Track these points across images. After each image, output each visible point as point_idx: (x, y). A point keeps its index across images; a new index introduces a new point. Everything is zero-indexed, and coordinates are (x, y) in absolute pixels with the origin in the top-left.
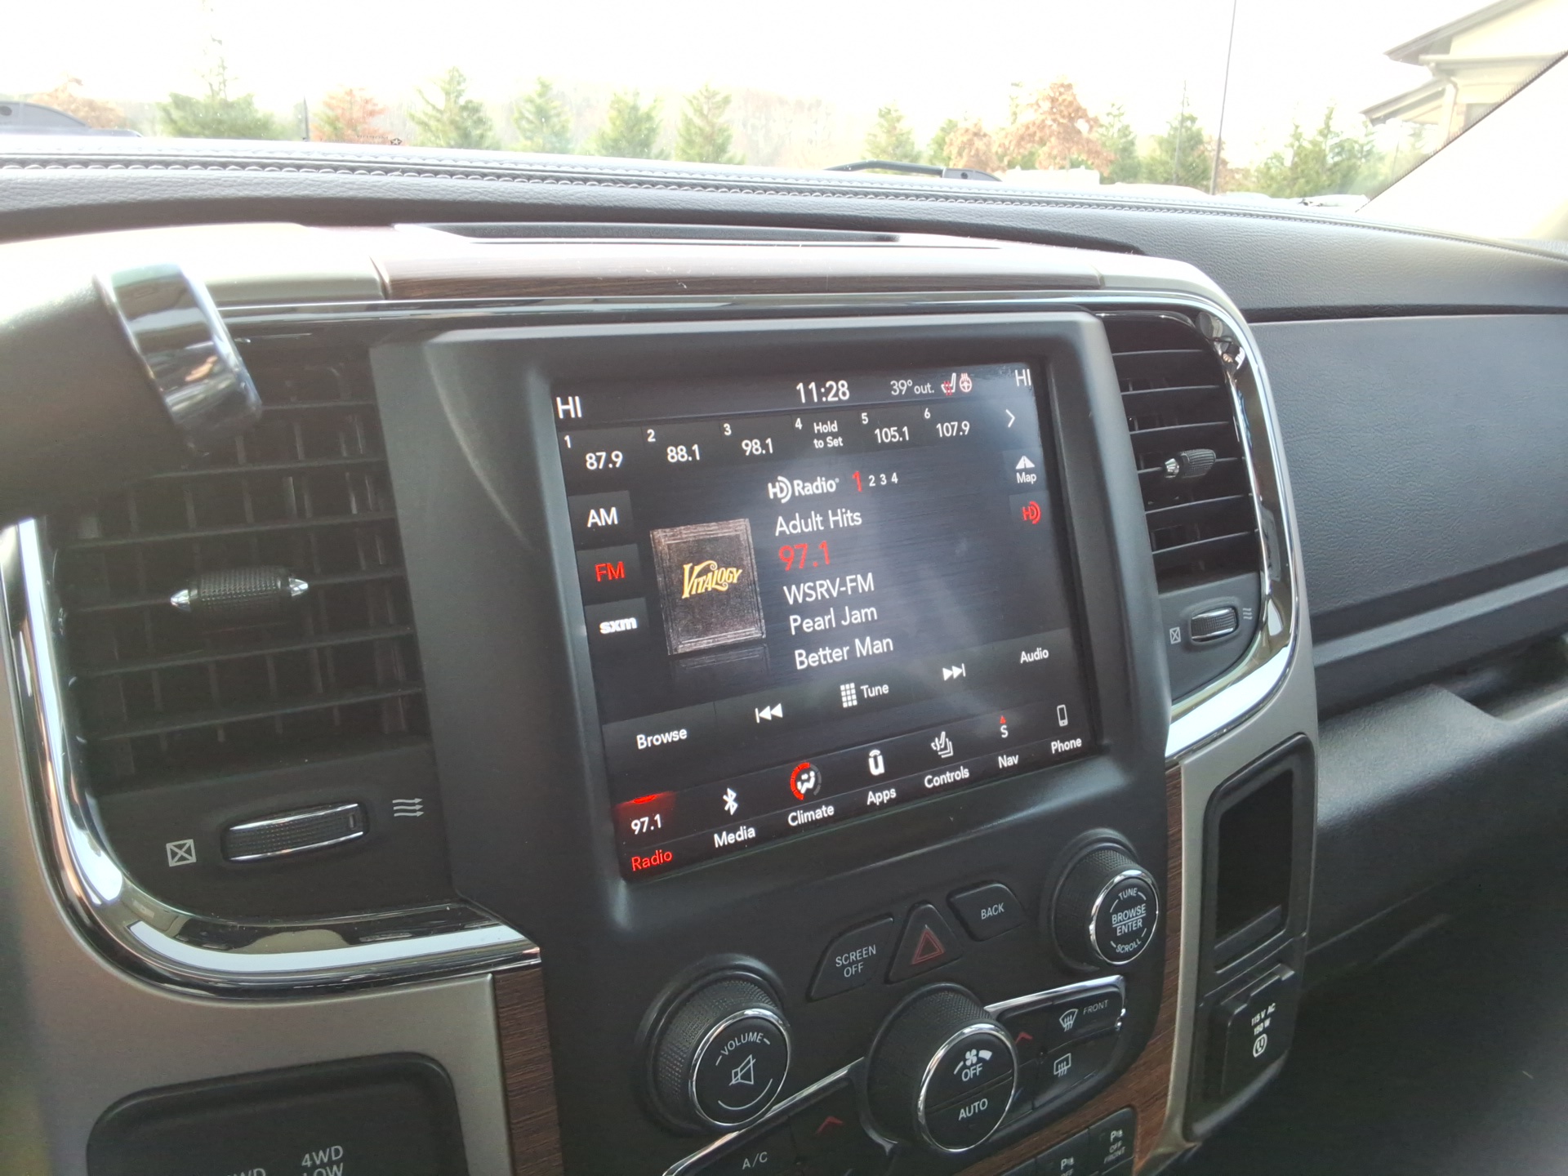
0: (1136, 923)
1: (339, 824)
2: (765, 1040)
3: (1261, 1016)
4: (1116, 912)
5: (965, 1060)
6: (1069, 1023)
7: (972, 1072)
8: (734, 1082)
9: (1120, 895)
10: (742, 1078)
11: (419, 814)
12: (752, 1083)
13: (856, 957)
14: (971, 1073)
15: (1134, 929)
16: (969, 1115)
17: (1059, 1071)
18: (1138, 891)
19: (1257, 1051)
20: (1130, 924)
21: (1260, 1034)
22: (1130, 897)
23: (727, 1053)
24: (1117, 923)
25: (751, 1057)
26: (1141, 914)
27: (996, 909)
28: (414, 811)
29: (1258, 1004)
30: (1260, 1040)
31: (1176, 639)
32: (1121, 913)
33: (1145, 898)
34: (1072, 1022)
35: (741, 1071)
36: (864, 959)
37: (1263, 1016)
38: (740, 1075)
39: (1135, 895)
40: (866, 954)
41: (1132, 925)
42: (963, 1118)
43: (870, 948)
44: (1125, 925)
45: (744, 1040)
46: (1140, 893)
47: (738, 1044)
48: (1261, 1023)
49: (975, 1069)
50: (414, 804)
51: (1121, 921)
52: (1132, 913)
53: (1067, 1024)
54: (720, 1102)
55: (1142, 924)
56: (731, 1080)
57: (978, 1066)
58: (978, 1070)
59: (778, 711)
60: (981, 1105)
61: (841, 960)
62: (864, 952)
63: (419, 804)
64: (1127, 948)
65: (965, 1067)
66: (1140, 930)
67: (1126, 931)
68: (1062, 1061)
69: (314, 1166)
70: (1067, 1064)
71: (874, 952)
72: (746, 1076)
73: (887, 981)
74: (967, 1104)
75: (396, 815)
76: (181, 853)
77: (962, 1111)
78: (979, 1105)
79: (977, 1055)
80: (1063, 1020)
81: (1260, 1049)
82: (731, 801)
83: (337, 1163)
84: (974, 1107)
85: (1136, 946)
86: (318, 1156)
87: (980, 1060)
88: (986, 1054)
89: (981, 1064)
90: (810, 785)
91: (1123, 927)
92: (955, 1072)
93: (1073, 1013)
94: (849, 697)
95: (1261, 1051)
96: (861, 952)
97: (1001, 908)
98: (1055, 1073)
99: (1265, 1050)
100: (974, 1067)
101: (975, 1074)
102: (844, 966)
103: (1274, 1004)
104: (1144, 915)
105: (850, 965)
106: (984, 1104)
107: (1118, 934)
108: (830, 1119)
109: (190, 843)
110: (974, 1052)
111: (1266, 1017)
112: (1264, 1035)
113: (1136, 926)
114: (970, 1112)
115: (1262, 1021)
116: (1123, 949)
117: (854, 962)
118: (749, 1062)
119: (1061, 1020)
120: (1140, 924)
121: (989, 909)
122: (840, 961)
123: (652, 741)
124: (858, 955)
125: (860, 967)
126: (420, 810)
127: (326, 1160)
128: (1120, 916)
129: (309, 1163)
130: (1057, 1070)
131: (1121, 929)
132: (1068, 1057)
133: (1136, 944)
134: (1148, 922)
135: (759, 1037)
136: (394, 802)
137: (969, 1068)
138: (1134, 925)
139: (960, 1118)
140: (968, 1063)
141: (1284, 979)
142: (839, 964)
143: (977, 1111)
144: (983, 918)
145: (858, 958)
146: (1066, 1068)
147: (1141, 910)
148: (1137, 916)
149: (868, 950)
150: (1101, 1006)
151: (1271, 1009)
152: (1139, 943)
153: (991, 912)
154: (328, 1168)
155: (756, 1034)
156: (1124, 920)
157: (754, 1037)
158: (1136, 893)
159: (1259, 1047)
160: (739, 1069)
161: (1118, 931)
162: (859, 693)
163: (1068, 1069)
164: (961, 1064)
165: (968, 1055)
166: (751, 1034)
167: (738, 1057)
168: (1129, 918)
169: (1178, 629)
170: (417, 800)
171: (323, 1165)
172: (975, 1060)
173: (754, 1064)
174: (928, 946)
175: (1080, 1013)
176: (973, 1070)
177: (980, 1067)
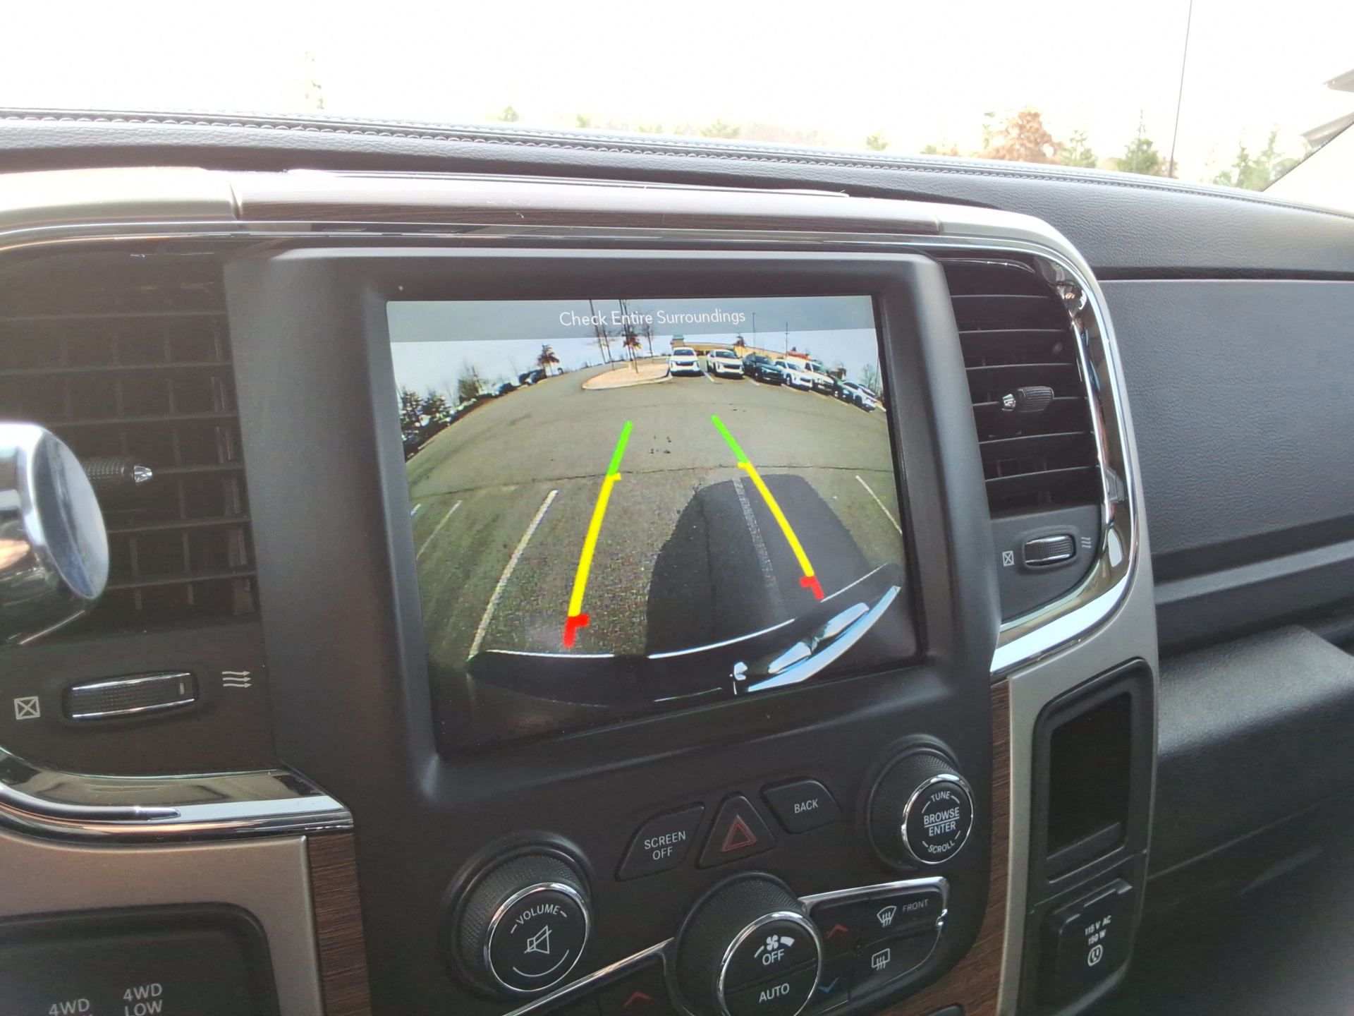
0: (950, 825)
1: (169, 690)
2: (561, 912)
3: (1095, 926)
4: (928, 812)
5: (766, 945)
6: (887, 919)
7: (773, 957)
8: (529, 950)
9: (932, 796)
10: (538, 946)
11: (247, 685)
12: (548, 952)
13: (665, 841)
14: (772, 958)
15: (947, 830)
16: (769, 998)
17: (878, 965)
18: (951, 794)
19: (1092, 961)
20: (943, 826)
21: (1095, 944)
22: (943, 800)
23: (522, 922)
24: (929, 824)
25: (547, 927)
26: (955, 817)
27: (810, 805)
28: (242, 683)
29: (1093, 915)
30: (1095, 951)
31: (1009, 562)
32: (933, 815)
33: (958, 802)
34: (890, 919)
35: (537, 940)
36: (672, 844)
37: (1097, 927)
38: (535, 943)
39: (947, 798)
40: (675, 839)
41: (945, 827)
42: (763, 1000)
43: (680, 833)
44: (937, 826)
45: (540, 910)
46: (953, 797)
47: (533, 915)
48: (1096, 934)
49: (777, 954)
50: (242, 677)
51: (933, 823)
52: (946, 815)
53: (886, 919)
54: (514, 968)
55: (956, 826)
56: (527, 949)
57: (779, 951)
58: (780, 955)
60: (783, 989)
61: (650, 843)
62: (673, 837)
63: (247, 676)
64: (940, 849)
65: (765, 951)
66: (953, 833)
67: (939, 832)
68: (881, 955)
69: (135, 1001)
70: (886, 959)
71: (684, 838)
72: (542, 945)
73: (698, 866)
74: (768, 986)
75: (225, 685)
76: (27, 708)
77: (763, 993)
78: (780, 989)
79: (779, 941)
80: (881, 915)
81: (1095, 959)
83: (156, 999)
84: (776, 991)
85: (949, 848)
86: (138, 991)
87: (781, 946)
88: (788, 941)
89: (782, 950)
91: (936, 828)
92: (756, 956)
93: (891, 910)
95: (1096, 961)
96: (671, 837)
97: (815, 804)
98: (873, 967)
99: (1101, 960)
100: (776, 952)
101: (776, 959)
102: (652, 850)
103: (1109, 917)
104: (958, 818)
105: (659, 848)
106: (785, 989)
107: (931, 835)
108: (637, 994)
109: (35, 699)
110: (775, 938)
111: (1102, 928)
112: (1100, 946)
113: (949, 828)
114: (770, 996)
115: (1097, 931)
116: (936, 849)
117: (663, 846)
118: (545, 932)
119: (878, 915)
120: (953, 826)
121: (803, 804)
122: (648, 844)
124: (667, 839)
125: (669, 852)
126: (247, 682)
127: (146, 996)
128: (933, 817)
129: (130, 998)
130: (875, 963)
131: (933, 829)
132: (887, 952)
133: (950, 845)
134: (962, 824)
135: (555, 909)
136: (224, 673)
137: (770, 952)
138: (947, 827)
139: (760, 1001)
140: (769, 948)
141: (1120, 892)
142: (648, 846)
143: (778, 994)
144: (796, 812)
145: (667, 843)
146: (884, 962)
147: (955, 813)
148: (949, 818)
149: (677, 835)
150: (921, 904)
151: (1106, 921)
152: (952, 845)
153: (804, 807)
154: (148, 1004)
155: (552, 906)
156: (936, 822)
157: (549, 909)
158: (949, 797)
159: (1095, 957)
160: (534, 939)
161: (930, 831)
163: (887, 964)
164: (762, 948)
165: (769, 940)
166: (547, 906)
167: (533, 927)
168: (942, 820)
169: (1011, 552)
170: (245, 673)
171: (143, 1000)
172: (776, 945)
173: (549, 935)
174: (739, 835)
175: (899, 910)
176: (775, 955)
177: (781, 953)
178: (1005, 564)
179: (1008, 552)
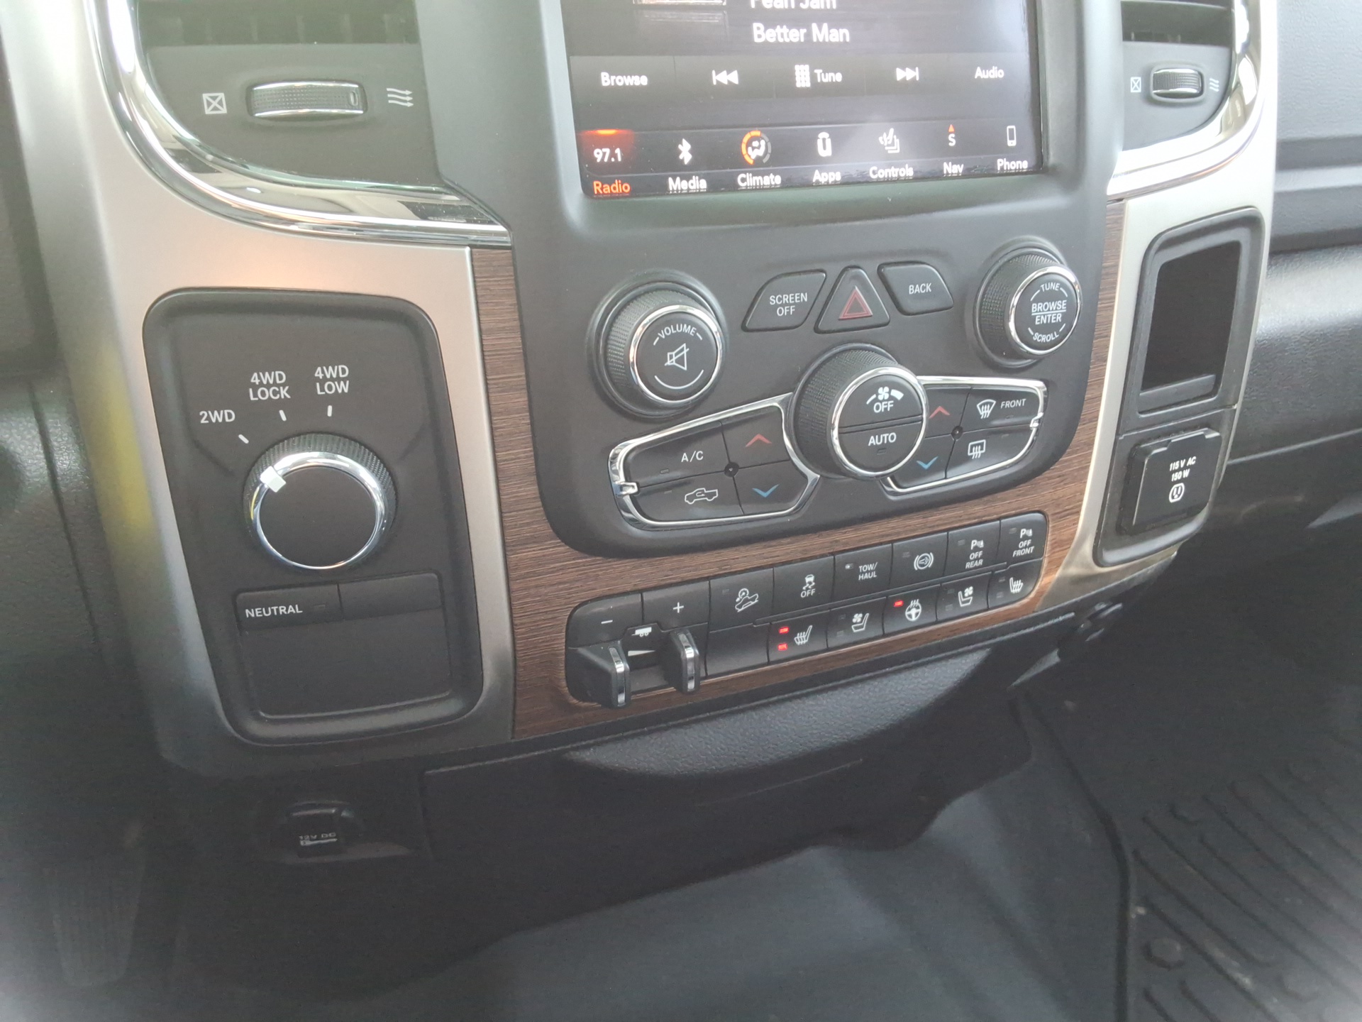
0: (1056, 316)
1: (340, 98)
2: (698, 334)
3: (1180, 464)
4: (1037, 300)
5: (878, 394)
6: (985, 412)
7: (884, 407)
8: (669, 363)
9: (1042, 286)
10: (677, 361)
11: (409, 105)
13: (789, 300)
14: (882, 407)
15: (1053, 321)
16: (878, 444)
17: (973, 453)
18: (1060, 287)
19: (1173, 497)
20: (1049, 316)
21: (1178, 482)
22: (1052, 291)
23: (664, 337)
24: (1037, 312)
25: (684, 345)
26: (1061, 309)
27: (924, 288)
28: (405, 101)
29: (1180, 451)
30: (1178, 488)
32: (1041, 304)
33: (1067, 296)
34: (989, 412)
35: (676, 355)
36: (795, 304)
37: (1182, 466)
38: (674, 358)
39: (1056, 290)
40: (798, 299)
41: (1051, 317)
42: (872, 444)
43: (802, 294)
44: (1044, 315)
45: (679, 329)
46: (1061, 289)
47: (673, 332)
48: (1180, 471)
49: (887, 404)
50: (405, 95)
51: (1040, 311)
52: (1052, 305)
53: (985, 411)
54: (656, 377)
55: (1062, 318)
56: (666, 361)
57: (890, 402)
58: (889, 406)
59: (734, 78)
60: (890, 437)
61: (775, 299)
62: (796, 298)
63: (409, 95)
64: (1045, 338)
65: (876, 400)
66: (1058, 325)
67: (1045, 322)
68: (978, 445)
69: (325, 379)
70: (982, 449)
71: (806, 300)
72: (680, 361)
73: (817, 330)
74: (878, 430)
75: (390, 102)
76: (215, 103)
77: (872, 437)
78: (888, 437)
79: (889, 392)
80: (981, 406)
81: (1176, 496)
82: (685, 152)
83: (344, 380)
84: (884, 438)
85: (1053, 339)
86: (328, 371)
87: (891, 398)
88: (898, 395)
89: (892, 402)
90: (760, 152)
91: (1042, 317)
92: (868, 402)
93: (991, 404)
94: (802, 77)
95: (1177, 499)
96: (794, 296)
97: (928, 288)
98: (969, 454)
99: (1183, 498)
100: (886, 402)
101: (886, 409)
102: (777, 306)
103: (1195, 458)
104: (1065, 311)
105: (783, 305)
106: (892, 438)
107: (1037, 323)
108: (758, 437)
109: (221, 96)
110: (887, 389)
111: (1185, 467)
112: (1182, 484)
113: (1055, 319)
114: (879, 441)
115: (1180, 469)
116: (1040, 338)
117: (786, 304)
118: (682, 350)
119: (978, 406)
120: (1059, 318)
121: (917, 286)
122: (773, 300)
123: (615, 80)
124: (790, 298)
125: (792, 310)
126: (410, 101)
127: (334, 376)
128: (1040, 306)
129: (321, 376)
130: (971, 451)
131: (1040, 318)
132: (983, 443)
133: (1054, 336)
134: (1067, 317)
135: (692, 330)
136: (388, 90)
137: (881, 402)
138: (1053, 318)
139: (869, 445)
140: (880, 398)
141: (1207, 437)
142: (773, 302)
143: (885, 442)
144: (910, 293)
145: (791, 302)
146: (980, 452)
147: (1061, 306)
148: (1056, 309)
149: (800, 296)
150: (1018, 403)
151: (1191, 461)
152: (1057, 336)
153: (918, 289)
154: (336, 383)
155: (689, 327)
156: (1043, 311)
157: (686, 329)
158: (1059, 288)
159: (1176, 494)
160: (674, 353)
161: (1037, 320)
162: (813, 77)
163: (982, 454)
164: (874, 396)
165: (880, 390)
166: (685, 326)
167: (673, 342)
168: (1049, 310)
169: (1140, 79)
170: (408, 92)
171: (332, 379)
172: (887, 397)
173: (687, 353)
174: (857, 306)
175: (998, 405)
176: (885, 405)
177: (891, 404)
178: (1132, 90)
179: (1136, 78)
